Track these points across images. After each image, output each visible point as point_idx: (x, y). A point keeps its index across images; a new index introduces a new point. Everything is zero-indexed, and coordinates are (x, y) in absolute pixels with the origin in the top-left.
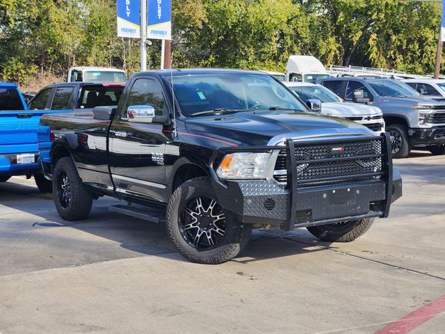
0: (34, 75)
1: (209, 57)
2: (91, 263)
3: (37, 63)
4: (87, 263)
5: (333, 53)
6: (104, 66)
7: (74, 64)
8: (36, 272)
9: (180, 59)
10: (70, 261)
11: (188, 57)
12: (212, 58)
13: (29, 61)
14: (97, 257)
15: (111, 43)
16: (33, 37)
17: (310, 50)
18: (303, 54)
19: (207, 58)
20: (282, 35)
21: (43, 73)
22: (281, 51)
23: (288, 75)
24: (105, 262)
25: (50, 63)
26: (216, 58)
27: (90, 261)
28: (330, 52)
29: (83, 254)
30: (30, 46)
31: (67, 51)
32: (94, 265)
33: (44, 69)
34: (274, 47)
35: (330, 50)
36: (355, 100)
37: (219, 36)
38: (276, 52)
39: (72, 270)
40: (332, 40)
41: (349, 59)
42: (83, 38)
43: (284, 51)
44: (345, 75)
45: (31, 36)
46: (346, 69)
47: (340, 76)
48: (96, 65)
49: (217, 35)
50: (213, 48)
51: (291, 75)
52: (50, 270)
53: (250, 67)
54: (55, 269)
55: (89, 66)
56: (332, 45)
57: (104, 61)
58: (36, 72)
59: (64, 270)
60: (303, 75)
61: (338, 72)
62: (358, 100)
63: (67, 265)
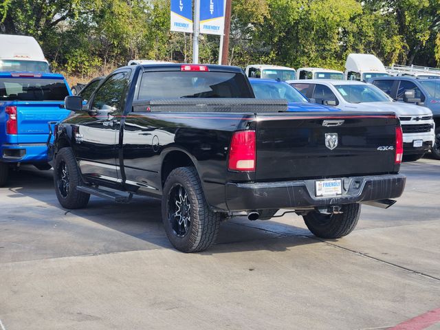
0: (97, 67)
1: (269, 54)
2: (108, 253)
3: (100, 56)
4: (104, 253)
5: (398, 52)
6: (165, 60)
7: (137, 57)
8: (52, 260)
9: (240, 55)
10: (89, 250)
11: (248, 53)
12: (272, 55)
13: (93, 54)
14: (116, 248)
15: (172, 37)
16: (98, 30)
17: (373, 48)
18: (366, 53)
19: (267, 54)
20: (345, 33)
21: (106, 66)
22: (344, 49)
23: (346, 73)
24: (122, 253)
25: (113, 56)
26: (277, 54)
27: (107, 251)
28: (394, 50)
29: (104, 244)
30: (95, 39)
31: (130, 44)
32: (111, 255)
33: (107, 61)
34: (337, 45)
35: (395, 49)
36: (405, 100)
37: (280, 33)
38: (338, 49)
39: (88, 259)
40: (397, 38)
41: (412, 58)
42: (146, 32)
43: (347, 49)
44: (406, 74)
45: (96, 29)
46: (408, 68)
47: (400, 75)
48: (158, 58)
49: (278, 31)
50: (274, 45)
51: (350, 74)
52: (66, 258)
53: (310, 64)
54: (72, 258)
55: (150, 59)
56: (396, 44)
57: (166, 55)
58: (99, 64)
59: (80, 259)
60: (362, 73)
61: (399, 71)
62: (409, 100)
63: (85, 254)
